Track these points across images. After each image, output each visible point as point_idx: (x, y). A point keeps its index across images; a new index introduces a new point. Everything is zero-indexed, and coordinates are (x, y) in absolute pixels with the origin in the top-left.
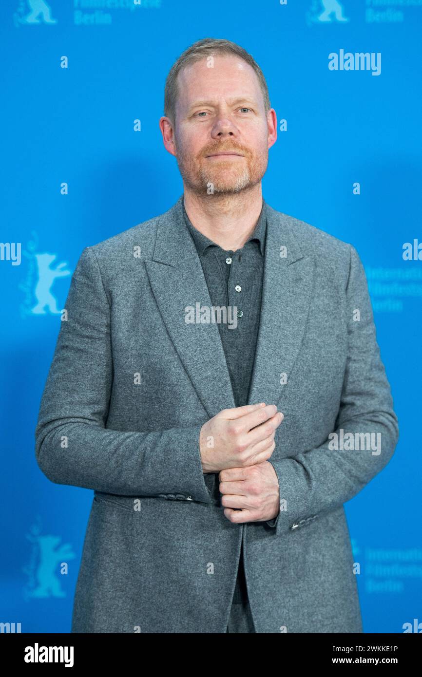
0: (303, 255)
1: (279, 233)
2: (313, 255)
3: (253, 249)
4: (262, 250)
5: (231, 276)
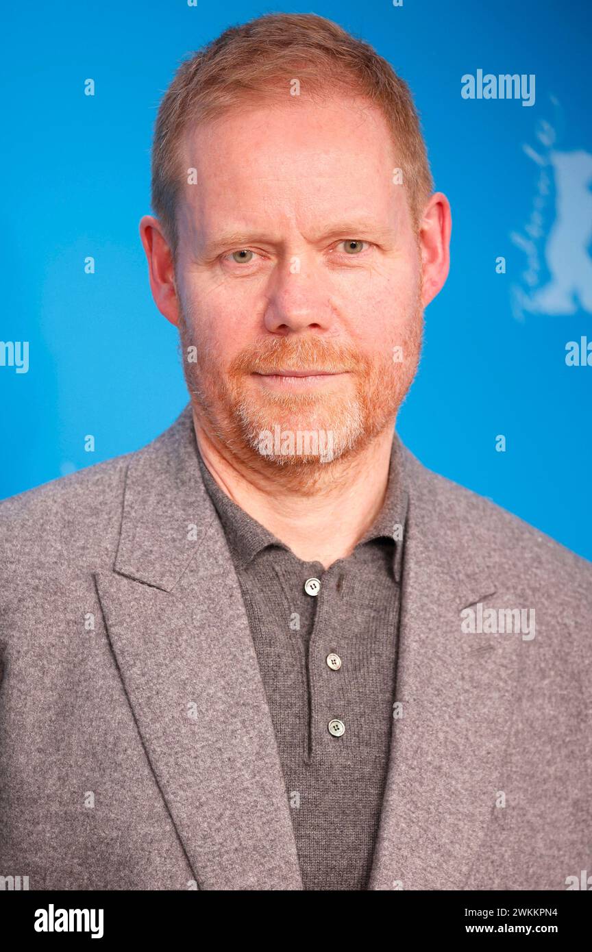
0: (495, 586)
1: (436, 524)
2: (520, 587)
3: (373, 561)
4: (396, 567)
5: (319, 626)
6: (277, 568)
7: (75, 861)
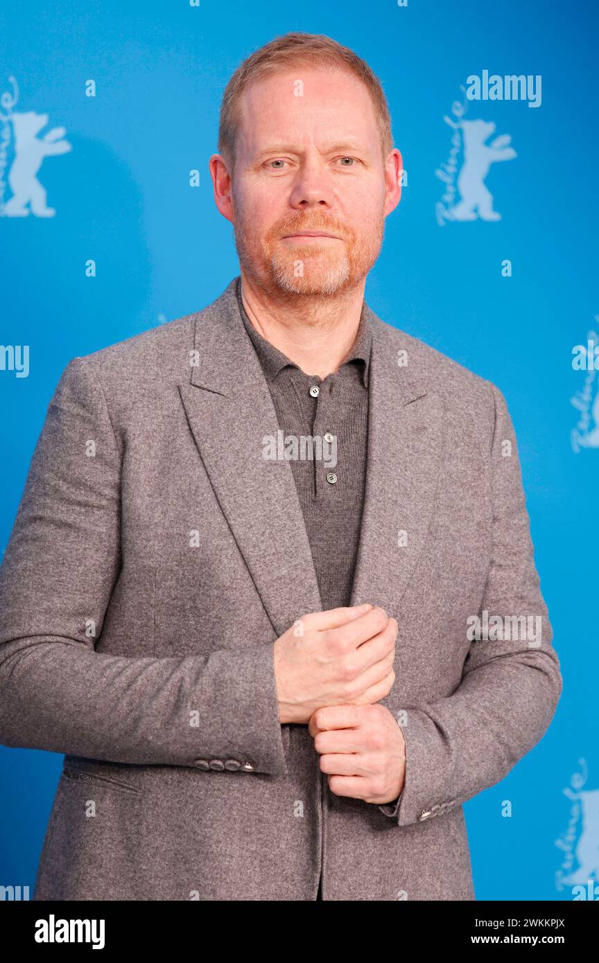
0: (426, 391)
2: (441, 391)
3: (351, 375)
4: (365, 378)
5: (319, 415)
6: (292, 380)
7: (174, 563)
